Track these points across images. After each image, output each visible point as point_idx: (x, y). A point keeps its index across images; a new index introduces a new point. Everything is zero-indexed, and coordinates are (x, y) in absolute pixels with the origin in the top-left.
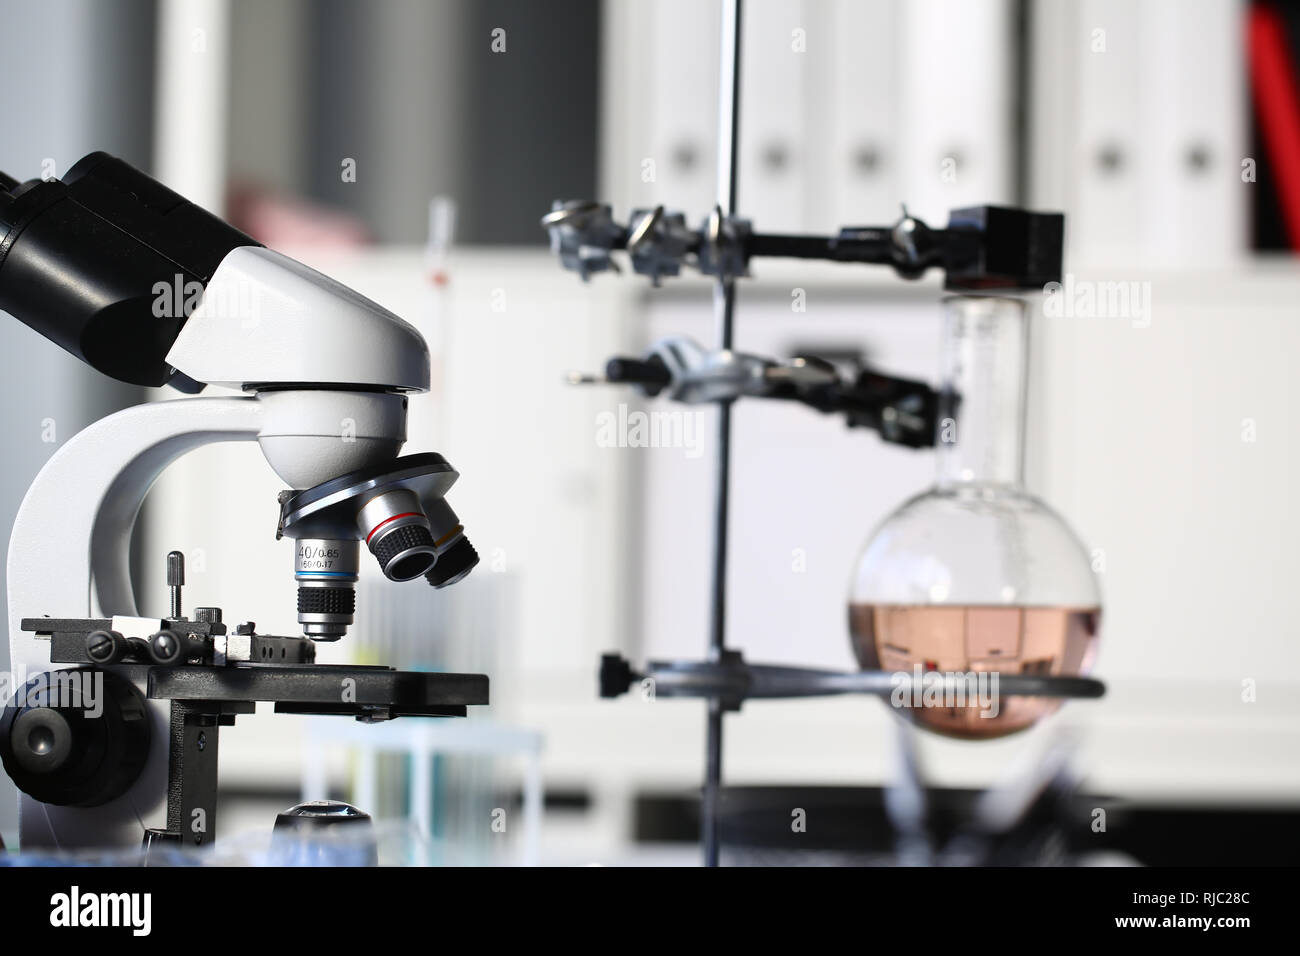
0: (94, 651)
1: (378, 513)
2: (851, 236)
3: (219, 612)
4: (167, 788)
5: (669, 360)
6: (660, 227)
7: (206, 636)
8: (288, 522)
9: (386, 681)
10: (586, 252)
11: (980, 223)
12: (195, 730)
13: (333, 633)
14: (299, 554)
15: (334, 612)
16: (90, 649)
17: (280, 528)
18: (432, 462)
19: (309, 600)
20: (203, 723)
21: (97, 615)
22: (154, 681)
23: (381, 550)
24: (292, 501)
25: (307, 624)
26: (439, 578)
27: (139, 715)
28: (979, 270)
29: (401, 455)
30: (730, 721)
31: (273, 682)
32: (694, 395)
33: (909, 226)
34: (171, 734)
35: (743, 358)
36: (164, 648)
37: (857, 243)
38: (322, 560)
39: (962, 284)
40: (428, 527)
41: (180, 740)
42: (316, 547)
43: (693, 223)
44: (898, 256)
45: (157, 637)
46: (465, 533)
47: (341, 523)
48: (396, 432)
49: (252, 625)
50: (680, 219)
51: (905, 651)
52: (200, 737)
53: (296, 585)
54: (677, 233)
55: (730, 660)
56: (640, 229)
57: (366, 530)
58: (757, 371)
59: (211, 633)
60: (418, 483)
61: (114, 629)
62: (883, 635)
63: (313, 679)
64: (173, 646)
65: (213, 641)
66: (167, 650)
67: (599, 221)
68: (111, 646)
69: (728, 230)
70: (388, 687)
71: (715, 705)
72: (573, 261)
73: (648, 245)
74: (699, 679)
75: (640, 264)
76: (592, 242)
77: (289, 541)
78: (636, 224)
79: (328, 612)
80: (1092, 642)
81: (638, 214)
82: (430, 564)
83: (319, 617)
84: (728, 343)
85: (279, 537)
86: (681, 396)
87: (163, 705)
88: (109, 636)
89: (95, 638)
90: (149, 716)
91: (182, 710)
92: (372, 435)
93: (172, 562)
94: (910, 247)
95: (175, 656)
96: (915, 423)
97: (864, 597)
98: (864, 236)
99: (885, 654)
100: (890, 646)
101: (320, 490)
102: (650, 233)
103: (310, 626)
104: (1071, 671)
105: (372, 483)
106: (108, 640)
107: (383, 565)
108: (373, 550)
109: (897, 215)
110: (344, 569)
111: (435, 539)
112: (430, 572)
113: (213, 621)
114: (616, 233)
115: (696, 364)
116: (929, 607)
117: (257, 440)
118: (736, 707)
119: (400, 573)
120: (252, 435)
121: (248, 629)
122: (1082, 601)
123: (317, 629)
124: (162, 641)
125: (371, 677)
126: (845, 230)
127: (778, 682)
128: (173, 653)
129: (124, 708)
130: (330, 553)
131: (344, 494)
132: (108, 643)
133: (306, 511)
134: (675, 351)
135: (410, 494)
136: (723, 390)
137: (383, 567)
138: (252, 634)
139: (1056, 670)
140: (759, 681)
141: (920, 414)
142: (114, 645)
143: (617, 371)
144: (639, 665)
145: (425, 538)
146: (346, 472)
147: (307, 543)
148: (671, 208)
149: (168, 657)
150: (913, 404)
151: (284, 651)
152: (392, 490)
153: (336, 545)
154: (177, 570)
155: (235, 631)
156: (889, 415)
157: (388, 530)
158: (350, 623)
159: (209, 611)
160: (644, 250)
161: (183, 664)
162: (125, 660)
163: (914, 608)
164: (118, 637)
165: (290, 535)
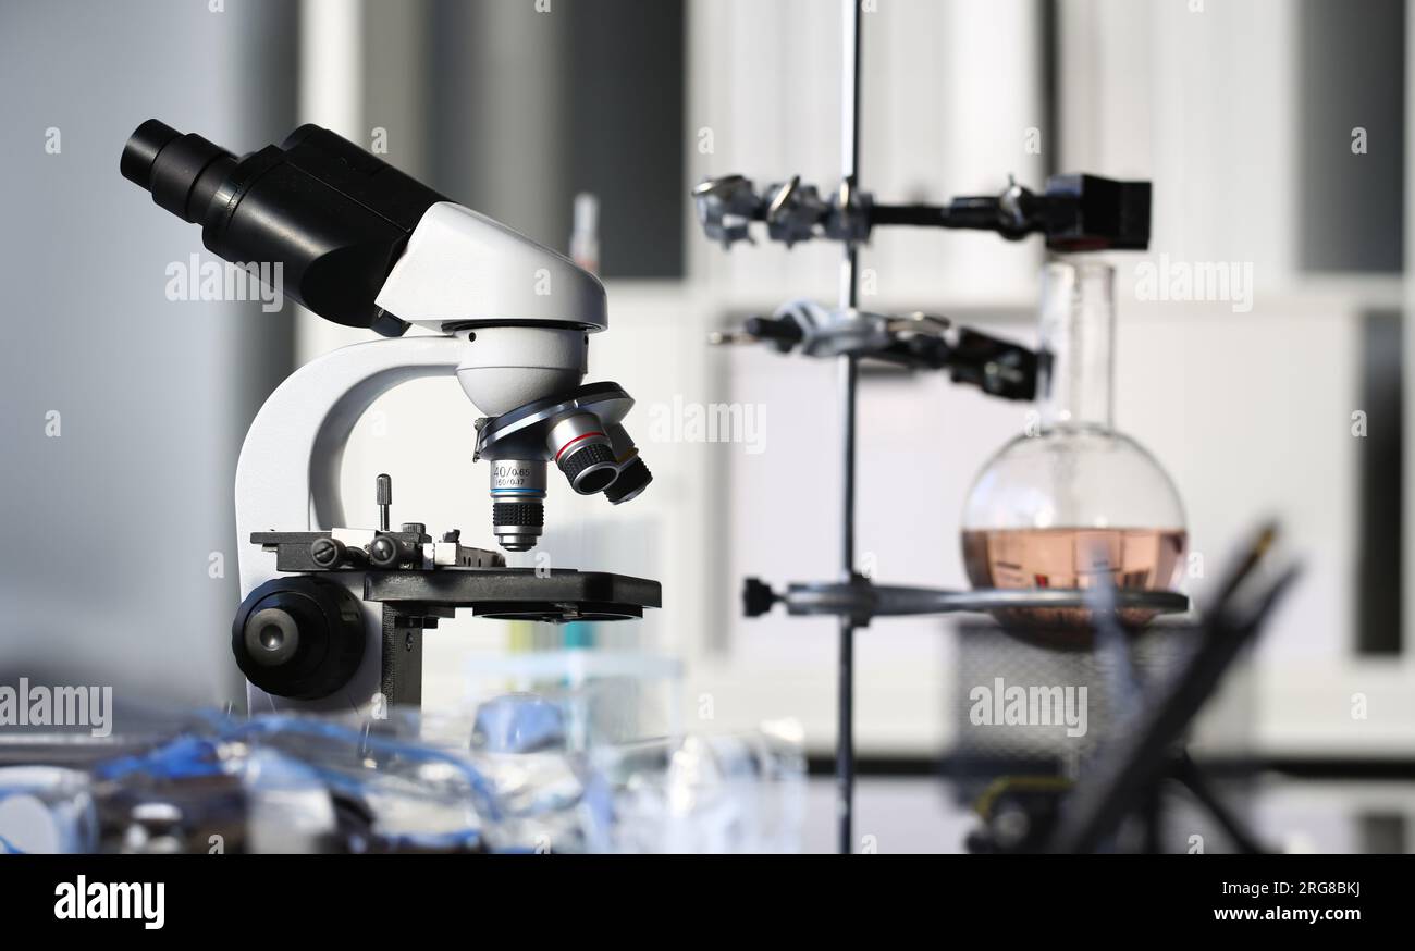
0: (318, 556)
1: (565, 434)
2: (963, 204)
3: (423, 527)
4: (380, 681)
5: (800, 319)
6: (796, 197)
7: (416, 546)
8: (485, 444)
9: (578, 580)
10: (730, 221)
11: (1078, 189)
12: (404, 632)
13: (526, 543)
14: (494, 473)
15: (526, 524)
16: (315, 554)
17: (477, 453)
18: (610, 390)
19: (503, 514)
20: (411, 624)
21: (315, 529)
22: (370, 585)
23: (569, 467)
24: (488, 426)
25: (502, 535)
26: (616, 496)
27: (354, 616)
28: (1077, 232)
29: (583, 383)
30: (861, 637)
31: (477, 584)
32: (824, 349)
33: (1016, 192)
34: (383, 634)
35: (866, 316)
36: (381, 552)
37: (968, 210)
38: (515, 478)
39: (1060, 246)
40: (610, 446)
41: (392, 640)
42: (509, 467)
43: (824, 196)
44: (1005, 221)
45: (375, 543)
46: (640, 455)
47: (532, 445)
48: (578, 364)
49: (457, 533)
50: (813, 191)
51: (1016, 567)
52: (408, 638)
53: (492, 502)
54: (810, 202)
55: (858, 581)
56: (778, 200)
57: (555, 450)
58: (880, 326)
59: (420, 542)
60: (600, 408)
61: (333, 537)
62: (995, 556)
63: (511, 580)
64: (389, 549)
65: (422, 548)
66: (384, 553)
67: (741, 193)
68: (333, 552)
69: (855, 201)
70: (578, 586)
71: (846, 621)
72: (718, 231)
73: (785, 213)
74: (833, 598)
75: (776, 232)
76: (735, 211)
77: (484, 463)
78: (774, 194)
79: (521, 524)
80: (1180, 559)
81: (775, 187)
82: (613, 477)
83: (513, 529)
84: (853, 302)
85: (476, 458)
86: (811, 351)
87: (375, 608)
88: (332, 543)
89: (318, 545)
90: (363, 617)
91: (393, 613)
92: (558, 366)
93: (380, 483)
94: (1017, 212)
95: (392, 558)
96: (1015, 376)
97: (976, 524)
98: (973, 204)
99: (997, 571)
100: (1003, 564)
101: (513, 415)
102: (788, 202)
103: (505, 537)
104: (1162, 586)
105: (561, 407)
106: (332, 546)
107: (571, 479)
108: (561, 468)
109: (1005, 183)
110: (535, 487)
111: (617, 458)
112: (608, 489)
113: (420, 534)
114: (756, 204)
115: (824, 321)
116: (1035, 531)
117: (456, 374)
118: (864, 623)
119: (586, 487)
120: (450, 369)
121: (453, 537)
122: (1171, 525)
123: (511, 540)
124: (380, 545)
125: (564, 577)
126: (957, 199)
127: (901, 601)
128: (389, 556)
129: (343, 610)
130: (522, 472)
131: (534, 418)
132: (331, 549)
133: (500, 434)
134: (806, 312)
135: (594, 417)
136: (849, 343)
137: (571, 482)
138: (457, 541)
139: (1150, 584)
140: (885, 600)
141: (1019, 367)
142: (336, 553)
143: (756, 327)
144: (779, 587)
145: (608, 455)
146: (535, 399)
147: (500, 463)
148: (805, 181)
149: (385, 560)
150: (1012, 359)
151: (480, 561)
152: (578, 415)
153: (527, 465)
154: (386, 491)
155: (441, 538)
156: (991, 370)
157: (575, 448)
158: (540, 535)
159: (414, 525)
160: (781, 218)
161: (394, 570)
162: (344, 567)
163: (1021, 532)
164: (339, 544)
165: (486, 457)
